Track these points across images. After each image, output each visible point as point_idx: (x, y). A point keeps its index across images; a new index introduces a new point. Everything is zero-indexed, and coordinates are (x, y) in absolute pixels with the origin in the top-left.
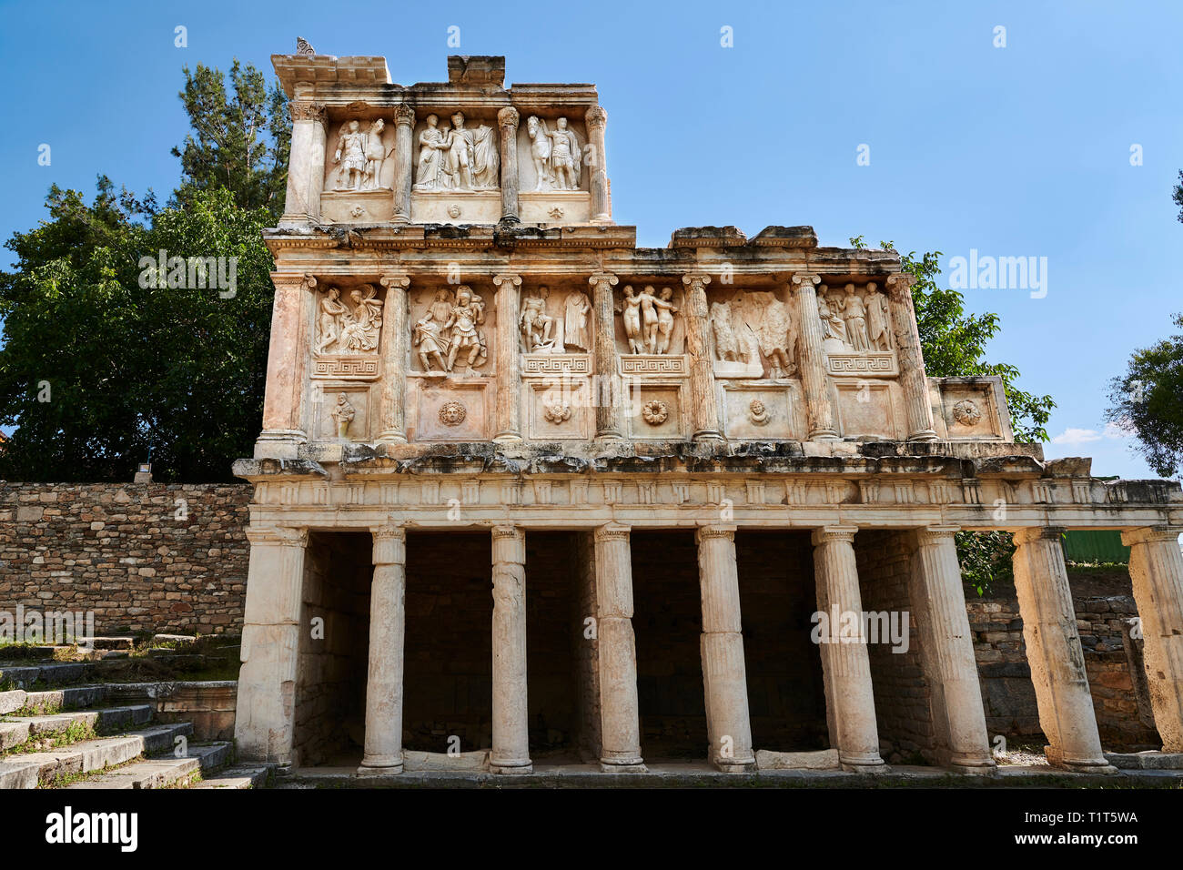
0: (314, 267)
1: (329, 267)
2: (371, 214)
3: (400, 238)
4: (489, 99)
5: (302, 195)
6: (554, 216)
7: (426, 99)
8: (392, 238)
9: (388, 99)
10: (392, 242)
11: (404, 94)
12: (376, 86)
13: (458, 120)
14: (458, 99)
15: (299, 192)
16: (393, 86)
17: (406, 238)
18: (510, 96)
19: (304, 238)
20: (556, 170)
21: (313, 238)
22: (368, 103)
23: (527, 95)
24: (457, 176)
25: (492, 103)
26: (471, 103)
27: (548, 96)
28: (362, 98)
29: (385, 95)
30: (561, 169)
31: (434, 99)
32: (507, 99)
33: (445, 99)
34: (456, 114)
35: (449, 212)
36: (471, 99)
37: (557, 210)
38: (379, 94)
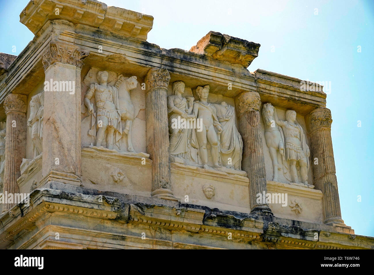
0: (89, 238)
1: (105, 240)
2: (131, 181)
3: (181, 220)
4: (237, 80)
5: (69, 150)
6: (295, 210)
7: (182, 67)
8: (173, 219)
9: (147, 58)
10: (170, 222)
11: (162, 57)
12: (136, 42)
13: (204, 92)
14: (211, 74)
15: (66, 146)
16: (153, 46)
17: (186, 221)
18: (256, 81)
19: (87, 205)
20: (290, 162)
21: (96, 207)
22: (128, 58)
23: (271, 84)
24: (205, 152)
25: (240, 85)
26: (223, 81)
27: (287, 89)
28: (122, 51)
29: (146, 54)
30: (295, 163)
31: (190, 68)
32: (254, 84)
33: (200, 71)
34: (203, 86)
35: (204, 192)
36: (222, 76)
37: (297, 205)
38: (139, 52)
